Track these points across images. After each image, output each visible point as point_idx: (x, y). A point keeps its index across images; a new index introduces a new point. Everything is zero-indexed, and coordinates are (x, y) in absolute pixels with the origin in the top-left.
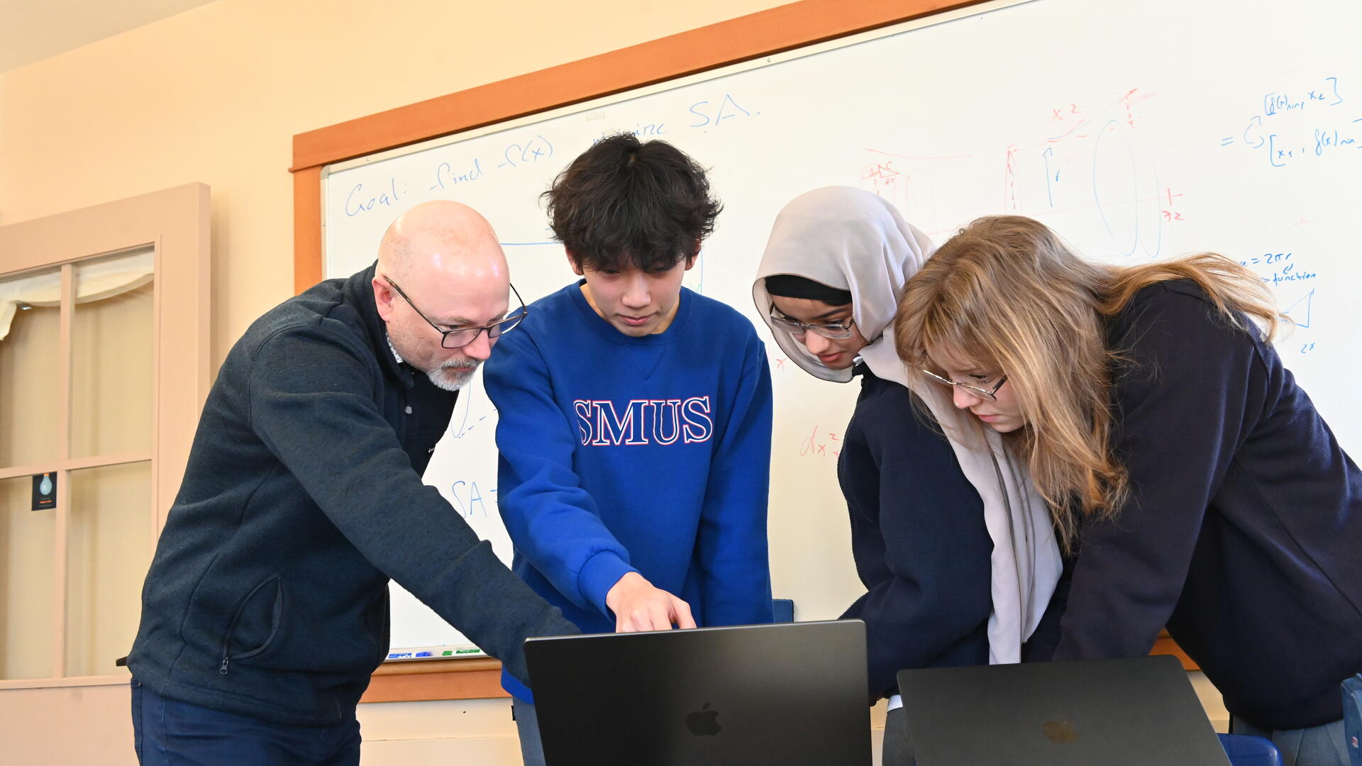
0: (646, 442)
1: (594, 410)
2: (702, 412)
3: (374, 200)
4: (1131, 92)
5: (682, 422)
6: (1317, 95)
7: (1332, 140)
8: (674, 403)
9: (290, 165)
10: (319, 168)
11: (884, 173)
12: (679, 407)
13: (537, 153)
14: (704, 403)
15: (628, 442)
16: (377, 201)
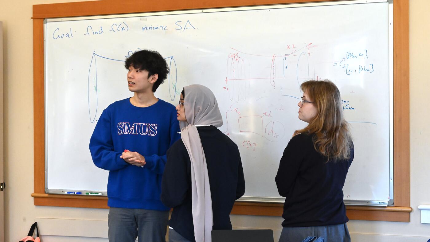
0: (137, 134)
1: (125, 125)
2: (155, 128)
3: (64, 35)
4: (310, 44)
5: (149, 130)
6: (361, 54)
7: (363, 69)
8: (148, 125)
9: (32, 16)
10: (43, 19)
11: (236, 57)
12: (149, 126)
13: (123, 29)
14: (156, 126)
15: (132, 133)
16: (65, 35)
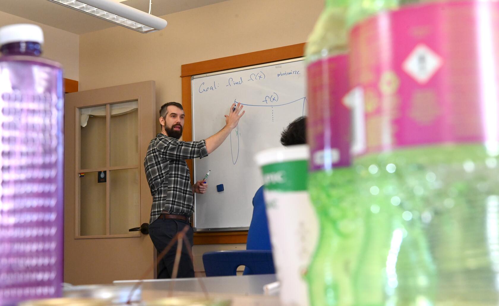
3: (208, 88)
9: (180, 75)
10: (190, 77)
13: (260, 77)
